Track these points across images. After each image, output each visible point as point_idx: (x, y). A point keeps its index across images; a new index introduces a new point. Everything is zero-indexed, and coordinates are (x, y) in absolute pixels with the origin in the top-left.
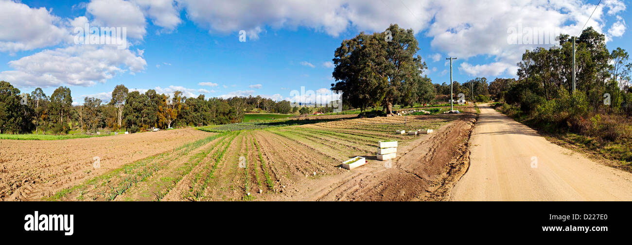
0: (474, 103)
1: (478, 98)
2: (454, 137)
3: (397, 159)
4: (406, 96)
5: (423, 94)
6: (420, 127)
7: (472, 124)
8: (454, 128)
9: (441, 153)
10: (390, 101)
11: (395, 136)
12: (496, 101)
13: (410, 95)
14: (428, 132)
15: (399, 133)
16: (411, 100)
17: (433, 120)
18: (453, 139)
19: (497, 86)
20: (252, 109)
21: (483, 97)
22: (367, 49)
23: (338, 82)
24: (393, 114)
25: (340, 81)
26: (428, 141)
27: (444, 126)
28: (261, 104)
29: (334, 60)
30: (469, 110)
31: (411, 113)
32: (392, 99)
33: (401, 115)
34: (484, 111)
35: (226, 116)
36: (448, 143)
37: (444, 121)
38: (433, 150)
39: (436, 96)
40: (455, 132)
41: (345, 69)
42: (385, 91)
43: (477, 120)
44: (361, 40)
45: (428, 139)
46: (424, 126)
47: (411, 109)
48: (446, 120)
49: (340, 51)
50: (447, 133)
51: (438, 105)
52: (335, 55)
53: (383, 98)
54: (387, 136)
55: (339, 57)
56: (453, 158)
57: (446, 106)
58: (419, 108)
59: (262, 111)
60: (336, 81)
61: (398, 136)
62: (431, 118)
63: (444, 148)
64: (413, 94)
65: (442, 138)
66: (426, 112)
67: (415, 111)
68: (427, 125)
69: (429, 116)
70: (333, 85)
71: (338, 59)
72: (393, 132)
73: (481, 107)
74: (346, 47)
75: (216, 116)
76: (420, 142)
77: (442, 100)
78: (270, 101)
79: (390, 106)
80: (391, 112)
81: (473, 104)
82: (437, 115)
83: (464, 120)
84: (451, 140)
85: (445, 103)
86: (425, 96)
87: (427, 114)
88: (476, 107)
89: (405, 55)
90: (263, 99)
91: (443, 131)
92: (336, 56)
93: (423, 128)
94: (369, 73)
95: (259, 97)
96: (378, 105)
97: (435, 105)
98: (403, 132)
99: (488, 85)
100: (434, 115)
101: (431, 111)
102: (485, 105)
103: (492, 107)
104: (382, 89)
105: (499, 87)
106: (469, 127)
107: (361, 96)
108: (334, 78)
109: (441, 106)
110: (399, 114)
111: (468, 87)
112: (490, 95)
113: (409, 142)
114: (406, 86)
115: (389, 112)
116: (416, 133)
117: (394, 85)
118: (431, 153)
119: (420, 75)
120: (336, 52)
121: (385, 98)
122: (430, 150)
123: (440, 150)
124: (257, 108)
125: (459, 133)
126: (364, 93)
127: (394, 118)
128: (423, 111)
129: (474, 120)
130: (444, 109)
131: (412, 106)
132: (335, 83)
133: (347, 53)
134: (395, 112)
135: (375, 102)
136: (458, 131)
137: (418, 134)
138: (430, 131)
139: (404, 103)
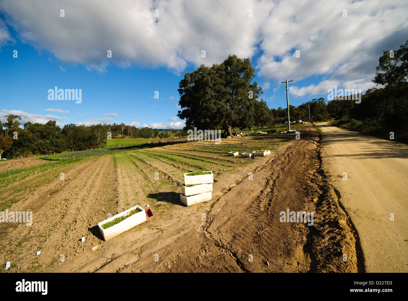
0: (312, 122)
1: (316, 118)
2: (300, 160)
3: (212, 202)
4: (244, 118)
5: (259, 117)
6: (256, 148)
7: (316, 143)
8: (297, 147)
9: (285, 189)
10: (229, 124)
11: (227, 158)
12: (337, 119)
13: (248, 117)
14: (265, 154)
15: (232, 155)
16: (248, 122)
17: (270, 140)
18: (298, 163)
19: (337, 104)
20: (117, 135)
21: (321, 116)
22: (205, 78)
23: (184, 109)
24: (233, 136)
25: (186, 108)
26: (264, 167)
27: (283, 147)
28: (125, 130)
29: (179, 90)
30: (307, 129)
31: (250, 135)
32: (231, 122)
33: (240, 136)
34: (325, 130)
35: (86, 142)
36: (292, 170)
37: (282, 141)
38: (271, 182)
39: (273, 120)
40: (299, 153)
41: (189, 97)
42: (223, 115)
43: (321, 139)
44: (202, 72)
45: (264, 164)
46: (261, 146)
47: (249, 131)
48: (284, 140)
49: (184, 83)
50: (288, 155)
51: (275, 127)
52: (179, 86)
53: (222, 121)
54: (217, 159)
55: (183, 88)
56: (306, 200)
57: (282, 127)
58: (257, 130)
59: (126, 136)
60: (182, 108)
61: (230, 159)
62: (269, 138)
63: (289, 179)
64: (250, 116)
65: (283, 163)
66: (263, 133)
67: (253, 132)
68: (263, 145)
69: (267, 137)
70: (179, 112)
71: (182, 89)
72: (226, 153)
73: (321, 126)
74: (189, 79)
75: (74, 143)
76: (254, 168)
77: (278, 122)
78: (134, 128)
79: (230, 129)
80: (231, 134)
81: (310, 124)
82: (274, 135)
83: (306, 140)
84: (296, 166)
85: (281, 125)
86: (261, 119)
87: (263, 135)
88: (314, 126)
89: (241, 82)
90: (127, 126)
91: (283, 152)
92: (181, 87)
93: (260, 149)
94: (209, 100)
95: (123, 125)
96: (219, 128)
97: (272, 127)
98: (236, 154)
99: (325, 104)
100: (272, 135)
101: (268, 132)
102: (325, 123)
103: (333, 125)
104: (221, 113)
105: (340, 105)
106: (314, 146)
107: (203, 121)
108: (180, 106)
109: (278, 127)
110: (238, 135)
111: (304, 109)
112: (329, 114)
113: (240, 168)
114: (243, 110)
115: (229, 135)
116: (250, 155)
117: (232, 109)
118: (269, 190)
119: (257, 99)
120: (180, 83)
121: (225, 122)
122: (267, 183)
123: (282, 183)
124: (121, 134)
125: (305, 155)
126: (205, 118)
127: (233, 139)
128: (261, 132)
129: (317, 139)
130: (281, 129)
131: (250, 128)
132: (181, 110)
133: (190, 84)
134: (234, 134)
135: (216, 126)
136: (302, 152)
137: (253, 156)
138: (267, 153)
139: (242, 125)
